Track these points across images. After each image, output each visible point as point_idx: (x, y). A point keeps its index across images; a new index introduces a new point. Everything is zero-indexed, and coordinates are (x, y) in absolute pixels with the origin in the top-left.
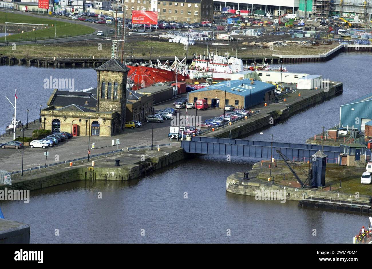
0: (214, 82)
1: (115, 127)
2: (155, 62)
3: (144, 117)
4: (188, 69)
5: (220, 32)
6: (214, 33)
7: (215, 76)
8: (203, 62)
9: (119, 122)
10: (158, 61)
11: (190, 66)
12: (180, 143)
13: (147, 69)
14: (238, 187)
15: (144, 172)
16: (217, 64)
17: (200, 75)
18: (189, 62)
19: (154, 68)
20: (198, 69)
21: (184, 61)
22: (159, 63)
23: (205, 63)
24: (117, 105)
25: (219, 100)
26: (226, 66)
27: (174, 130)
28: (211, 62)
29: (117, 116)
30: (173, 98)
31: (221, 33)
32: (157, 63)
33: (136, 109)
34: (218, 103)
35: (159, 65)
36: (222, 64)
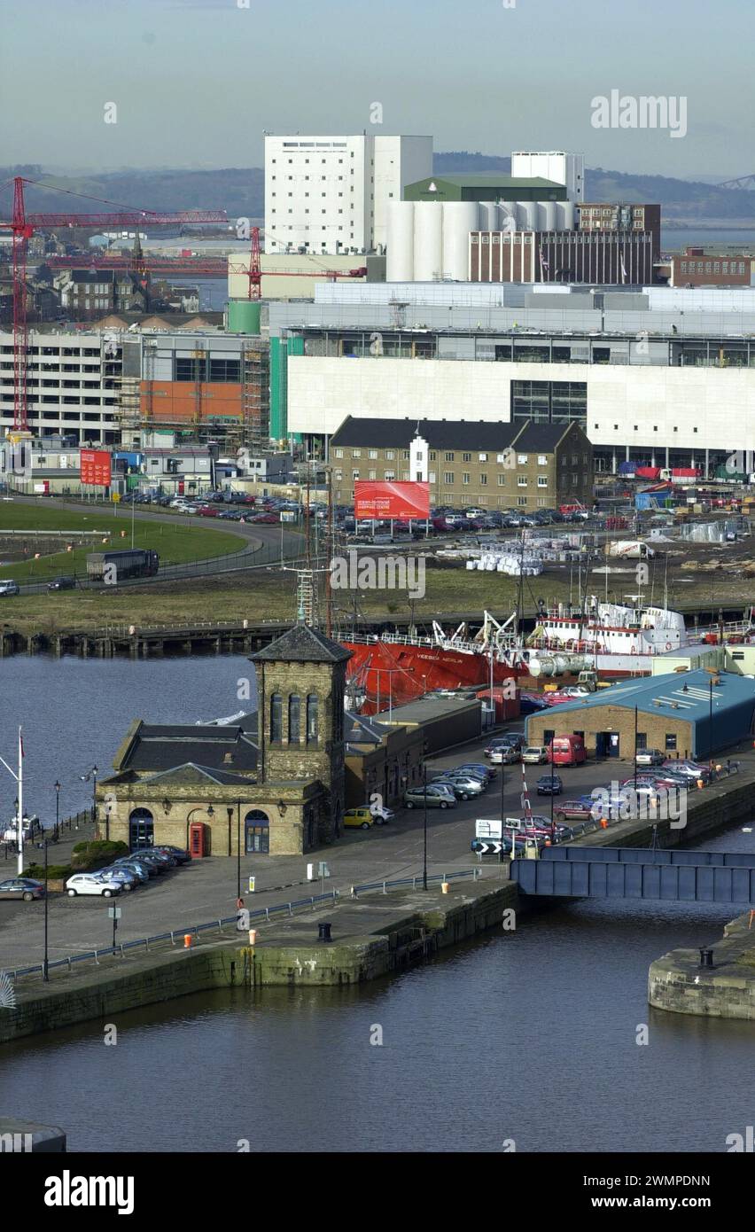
0: (601, 684)
1: (315, 825)
2: (425, 630)
3: (400, 794)
4: (525, 646)
5: (615, 533)
6: (596, 539)
7: (604, 664)
8: (567, 626)
9: (327, 811)
10: (435, 625)
11: (529, 639)
12: (507, 866)
13: (404, 652)
14: (682, 992)
15: (404, 957)
16: (610, 629)
17: (561, 663)
18: (526, 626)
19: (425, 649)
20: (554, 646)
21: (511, 624)
22: (439, 634)
23: (573, 627)
24: (317, 760)
25: (617, 734)
26: (635, 636)
27: (487, 829)
28: (591, 623)
29: (320, 794)
30: (483, 734)
31: (618, 539)
32: (431, 633)
33: (375, 771)
34: (615, 743)
35: (439, 639)
36: (624, 629)
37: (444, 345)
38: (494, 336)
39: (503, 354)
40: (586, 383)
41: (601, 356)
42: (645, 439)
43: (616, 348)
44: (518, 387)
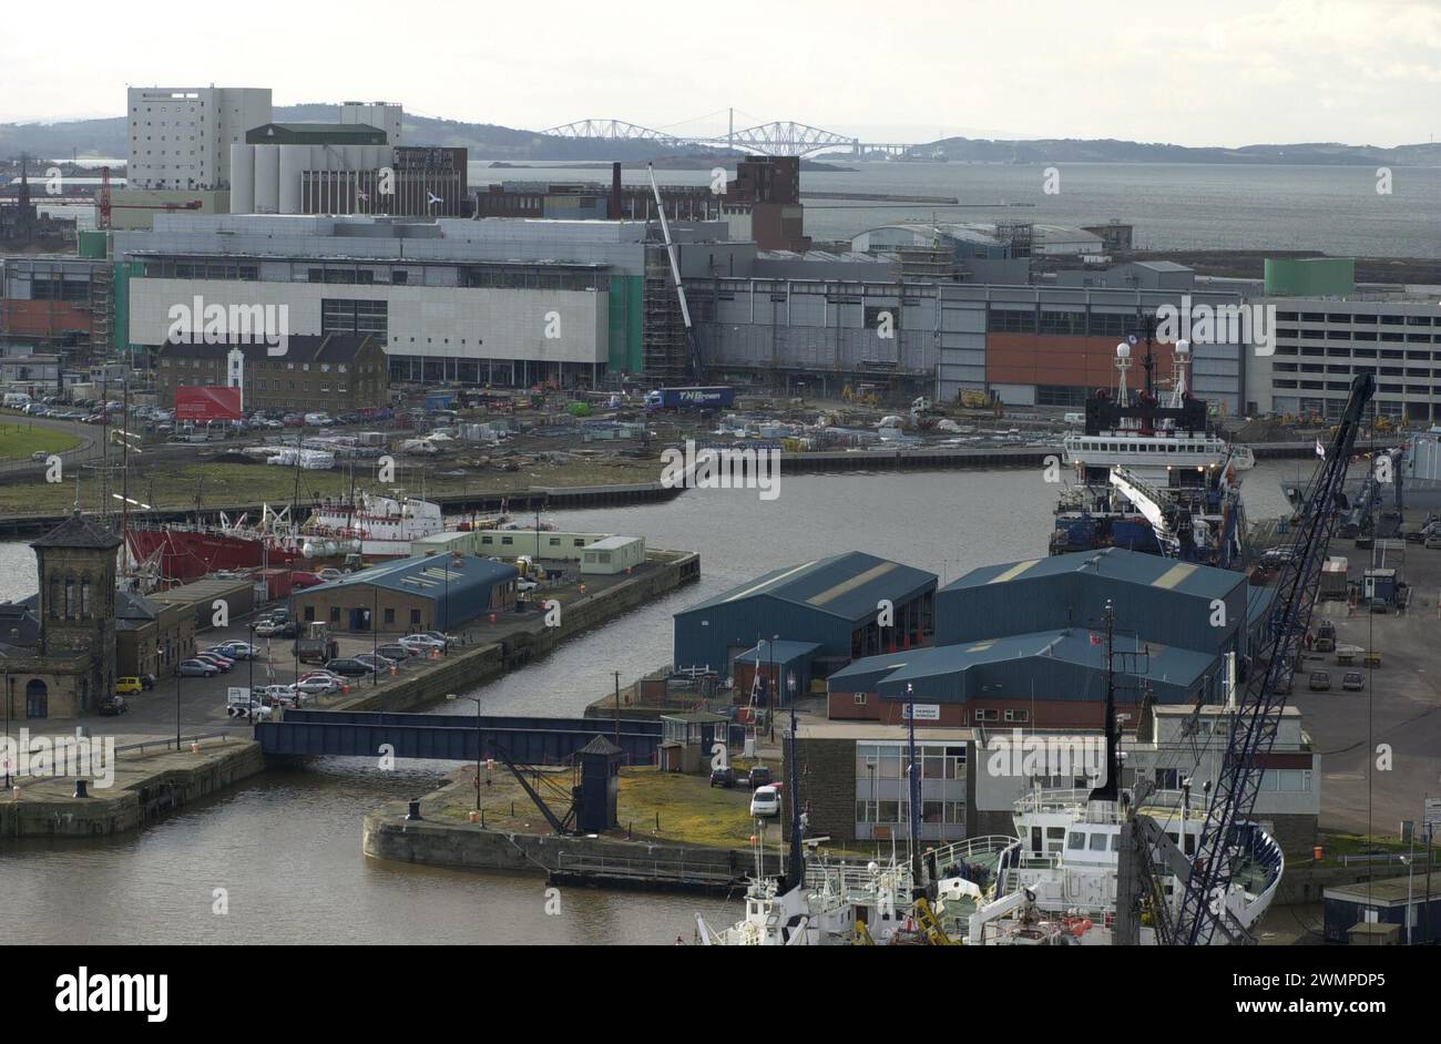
0: (364, 565)
1: (89, 694)
2: (211, 518)
3: (173, 664)
4: (300, 533)
5: (405, 432)
6: (384, 439)
7: (369, 548)
8: (338, 516)
9: (99, 679)
10: (222, 515)
11: (303, 527)
12: (253, 727)
13: (192, 538)
14: (391, 839)
15: (154, 810)
16: (375, 518)
17: (331, 546)
18: (300, 514)
19: (210, 536)
20: (323, 532)
21: (286, 514)
22: (226, 522)
23: (344, 516)
24: (91, 635)
25: (369, 610)
26: (397, 524)
27: (237, 696)
28: (359, 512)
29: (92, 665)
30: (255, 609)
31: (406, 437)
32: (218, 521)
33: (146, 644)
34: (366, 618)
35: (226, 529)
36: (387, 519)
37: (265, 270)
38: (307, 261)
39: (315, 277)
40: (386, 302)
41: (399, 279)
42: (438, 350)
43: (412, 272)
44: (327, 304)
